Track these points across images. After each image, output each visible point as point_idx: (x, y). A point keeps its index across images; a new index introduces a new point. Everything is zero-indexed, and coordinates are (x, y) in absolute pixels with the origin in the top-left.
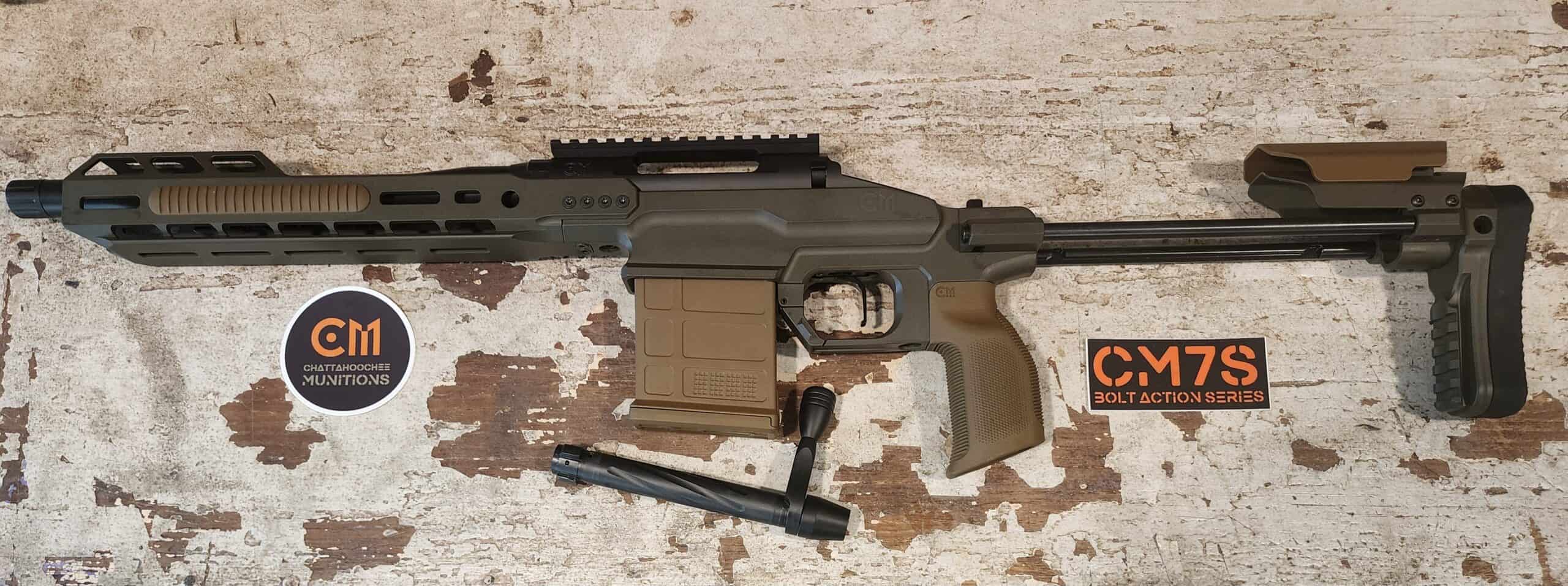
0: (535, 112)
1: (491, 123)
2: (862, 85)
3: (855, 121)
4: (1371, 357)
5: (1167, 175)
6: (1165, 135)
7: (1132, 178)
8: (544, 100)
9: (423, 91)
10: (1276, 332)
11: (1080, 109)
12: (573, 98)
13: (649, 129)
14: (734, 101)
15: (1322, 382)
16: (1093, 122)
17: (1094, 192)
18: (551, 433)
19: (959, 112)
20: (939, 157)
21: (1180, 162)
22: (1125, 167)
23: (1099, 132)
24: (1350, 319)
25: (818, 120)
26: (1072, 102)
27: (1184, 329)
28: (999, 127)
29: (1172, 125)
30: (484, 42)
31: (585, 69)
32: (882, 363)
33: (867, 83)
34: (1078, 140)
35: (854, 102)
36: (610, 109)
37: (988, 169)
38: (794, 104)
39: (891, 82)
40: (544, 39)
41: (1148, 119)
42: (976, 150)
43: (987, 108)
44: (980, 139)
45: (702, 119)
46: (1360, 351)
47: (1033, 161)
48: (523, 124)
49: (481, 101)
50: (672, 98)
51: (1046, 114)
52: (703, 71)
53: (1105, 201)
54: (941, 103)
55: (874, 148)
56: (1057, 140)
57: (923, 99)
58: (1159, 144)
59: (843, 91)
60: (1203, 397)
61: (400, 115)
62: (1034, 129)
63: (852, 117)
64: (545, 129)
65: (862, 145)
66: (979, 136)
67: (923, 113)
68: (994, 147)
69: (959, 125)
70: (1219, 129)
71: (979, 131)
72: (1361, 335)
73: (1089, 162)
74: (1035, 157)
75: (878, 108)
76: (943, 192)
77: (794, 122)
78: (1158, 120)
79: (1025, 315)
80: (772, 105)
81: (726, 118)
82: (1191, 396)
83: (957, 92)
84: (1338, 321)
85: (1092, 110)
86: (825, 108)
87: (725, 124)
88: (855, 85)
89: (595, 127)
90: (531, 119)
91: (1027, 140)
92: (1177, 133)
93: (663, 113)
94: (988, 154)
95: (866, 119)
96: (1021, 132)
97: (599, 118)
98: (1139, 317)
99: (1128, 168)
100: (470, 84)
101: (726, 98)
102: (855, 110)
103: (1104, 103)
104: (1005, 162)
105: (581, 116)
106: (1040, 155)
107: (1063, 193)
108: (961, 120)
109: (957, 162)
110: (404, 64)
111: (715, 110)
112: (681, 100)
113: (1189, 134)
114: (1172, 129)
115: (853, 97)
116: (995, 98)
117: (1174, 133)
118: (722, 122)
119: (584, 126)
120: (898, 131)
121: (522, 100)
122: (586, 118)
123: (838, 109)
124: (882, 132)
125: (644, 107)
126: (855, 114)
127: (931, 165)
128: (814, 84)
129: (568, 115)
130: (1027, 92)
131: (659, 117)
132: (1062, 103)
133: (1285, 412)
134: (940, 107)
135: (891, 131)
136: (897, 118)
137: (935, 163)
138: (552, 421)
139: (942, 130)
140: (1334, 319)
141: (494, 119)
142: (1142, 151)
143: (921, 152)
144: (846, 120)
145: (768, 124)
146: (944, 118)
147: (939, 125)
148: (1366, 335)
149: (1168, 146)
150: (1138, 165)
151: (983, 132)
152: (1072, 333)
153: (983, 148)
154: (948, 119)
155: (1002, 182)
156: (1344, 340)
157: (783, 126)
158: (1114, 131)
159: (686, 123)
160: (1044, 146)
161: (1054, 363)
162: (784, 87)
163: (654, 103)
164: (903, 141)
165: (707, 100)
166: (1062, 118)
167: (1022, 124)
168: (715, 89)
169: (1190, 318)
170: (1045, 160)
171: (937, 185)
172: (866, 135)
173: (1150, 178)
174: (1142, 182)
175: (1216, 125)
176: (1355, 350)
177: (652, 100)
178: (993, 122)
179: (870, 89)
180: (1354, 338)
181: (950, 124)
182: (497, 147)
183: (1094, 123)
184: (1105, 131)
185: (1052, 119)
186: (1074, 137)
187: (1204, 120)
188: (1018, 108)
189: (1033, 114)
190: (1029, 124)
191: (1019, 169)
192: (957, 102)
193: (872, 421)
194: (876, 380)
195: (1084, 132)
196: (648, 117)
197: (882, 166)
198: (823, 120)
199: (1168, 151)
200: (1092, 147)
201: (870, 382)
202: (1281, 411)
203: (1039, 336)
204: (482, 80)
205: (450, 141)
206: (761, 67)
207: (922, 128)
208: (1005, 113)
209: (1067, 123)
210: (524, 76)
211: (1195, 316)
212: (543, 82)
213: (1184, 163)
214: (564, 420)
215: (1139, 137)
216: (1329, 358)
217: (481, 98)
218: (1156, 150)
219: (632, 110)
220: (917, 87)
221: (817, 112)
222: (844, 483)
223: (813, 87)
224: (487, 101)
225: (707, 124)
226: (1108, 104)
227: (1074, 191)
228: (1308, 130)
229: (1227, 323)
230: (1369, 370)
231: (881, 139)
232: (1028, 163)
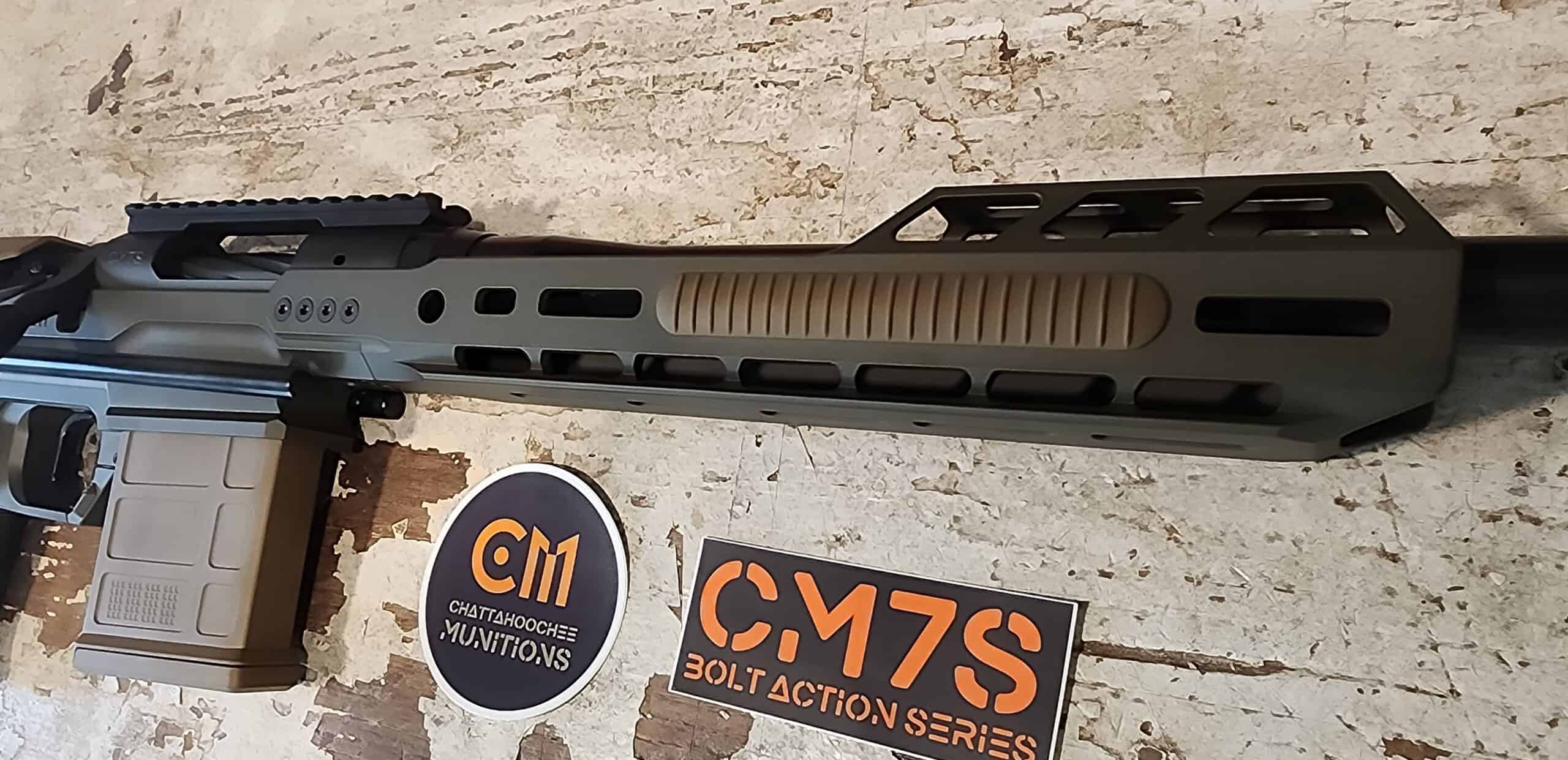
0: (150, 118)
1: (111, 137)
2: (501, 30)
3: (480, 90)
4: (1439, 620)
5: (973, 147)
6: (987, 62)
7: (901, 156)
8: (162, 101)
9: (69, 104)
10: (1168, 520)
11: (829, 27)
12: (187, 96)
13: (247, 130)
14: (344, 77)
15: (1271, 668)
16: (848, 49)
17: (821, 190)
18: (55, 562)
19: (626, 58)
20: (581, 140)
21: (1008, 117)
22: (890, 134)
23: (856, 68)
24: (1387, 505)
25: (435, 94)
26: (816, 15)
27: (946, 492)
28: (684, 77)
29: (1005, 38)
30: (130, 34)
31: (208, 54)
32: (425, 505)
33: (509, 26)
34: (814, 88)
35: (485, 59)
36: (218, 105)
37: (651, 156)
38: (410, 73)
39: (541, 20)
40: (181, 21)
41: (959, 32)
42: (639, 123)
43: (671, 45)
44: (650, 102)
45: (304, 108)
46: (1407, 598)
47: (726, 136)
48: (136, 135)
49: (110, 110)
50: (281, 82)
51: (767, 44)
52: (322, 37)
53: (838, 209)
54: (602, 46)
55: (495, 133)
56: (776, 91)
57: (577, 45)
58: (970, 82)
59: (475, 43)
60: (902, 717)
61: (45, 138)
62: (739, 75)
63: (478, 83)
64: (154, 140)
65: (480, 130)
66: (649, 97)
67: (574, 65)
68: (667, 115)
69: (622, 81)
70: (1109, 35)
71: (650, 90)
72: (1415, 551)
73: (825, 130)
74: (731, 128)
75: (515, 65)
76: (573, 201)
77: (404, 100)
78: (976, 31)
79: (652, 435)
80: (386, 78)
81: (330, 104)
82: (875, 710)
83: (631, 22)
84: (1351, 506)
85: (848, 28)
86: (448, 74)
87: (328, 111)
88: (494, 31)
89: (198, 132)
90: (143, 127)
91: (724, 97)
92: (1014, 53)
93: (266, 106)
94: (654, 130)
95: (495, 85)
96: (717, 84)
97: (204, 119)
98: (859, 456)
99: (897, 137)
100: (106, 89)
101: (336, 74)
102: (482, 74)
103: (875, 10)
104: (679, 141)
105: (188, 119)
106: (739, 123)
107: (764, 193)
108: (628, 73)
109: (606, 147)
110: (63, 74)
111: (323, 91)
112: (289, 84)
113: (1039, 53)
114: (1003, 47)
115: (486, 51)
116: (687, 25)
117: (1007, 53)
118: (324, 110)
119: (189, 133)
120: (533, 101)
121: (143, 105)
122: (192, 122)
123: (463, 73)
124: (511, 105)
125: (251, 98)
126: (481, 79)
127: (568, 155)
128: (441, 39)
129: (178, 118)
130: (742, 7)
131: (262, 111)
132: (799, 19)
133: (1156, 732)
134: (601, 52)
135: (523, 101)
136: (536, 78)
137: (573, 152)
138: (60, 545)
139: (596, 91)
140: (1338, 501)
141: (114, 132)
142: (932, 100)
143: (559, 133)
144: (469, 92)
145: (373, 107)
146: (602, 71)
147: (594, 83)
148: (1434, 555)
149: (987, 84)
150: (917, 131)
151: (656, 88)
152: (725, 480)
153: (650, 119)
154: (607, 73)
155: (667, 180)
156: (1359, 562)
157: (391, 107)
158: (885, 63)
159: (287, 116)
160: (752, 105)
161: (680, 537)
162: (406, 48)
163: (260, 92)
164: (536, 117)
165: (316, 80)
166: (792, 48)
167: (721, 66)
168: (328, 63)
169: (965, 466)
170: (746, 132)
171: (568, 190)
172: (490, 111)
173: (939, 155)
174: (918, 164)
175: (1103, 28)
176: (1391, 592)
177: (260, 88)
178: (676, 70)
179: (510, 36)
180: (1394, 558)
181: (608, 81)
182: (108, 170)
183: (849, 52)
184: (867, 66)
185: (775, 52)
186: (808, 82)
187: (1076, 20)
188: (722, 39)
189: (745, 46)
190: (734, 66)
191: (700, 154)
192: (627, 41)
193: (387, 606)
194: (410, 534)
195: (828, 70)
196: (250, 112)
197: (499, 160)
198: (441, 94)
199: (987, 94)
200: (837, 101)
201: (399, 536)
202: (1145, 728)
203: (667, 480)
204: (118, 84)
205: (73, 164)
206: (387, 21)
207: (567, 92)
208: (698, 52)
209: (801, 56)
210: (153, 73)
211: (977, 463)
212: (166, 78)
213: (1016, 118)
214: (70, 546)
215: (932, 70)
216: (1305, 605)
217: (111, 106)
218: (962, 93)
219: (238, 104)
220: (574, 23)
221: (436, 81)
222: (326, 710)
223: (438, 43)
224: (114, 110)
225: (308, 116)
226: (881, 10)
227: (787, 190)
228: (1339, 13)
229: (1050, 486)
230: (1428, 656)
231: (508, 117)
232: (718, 141)
